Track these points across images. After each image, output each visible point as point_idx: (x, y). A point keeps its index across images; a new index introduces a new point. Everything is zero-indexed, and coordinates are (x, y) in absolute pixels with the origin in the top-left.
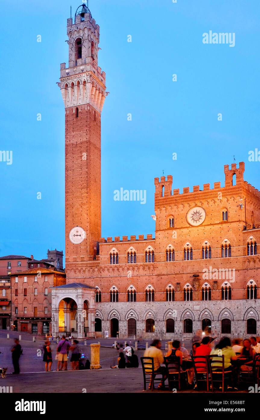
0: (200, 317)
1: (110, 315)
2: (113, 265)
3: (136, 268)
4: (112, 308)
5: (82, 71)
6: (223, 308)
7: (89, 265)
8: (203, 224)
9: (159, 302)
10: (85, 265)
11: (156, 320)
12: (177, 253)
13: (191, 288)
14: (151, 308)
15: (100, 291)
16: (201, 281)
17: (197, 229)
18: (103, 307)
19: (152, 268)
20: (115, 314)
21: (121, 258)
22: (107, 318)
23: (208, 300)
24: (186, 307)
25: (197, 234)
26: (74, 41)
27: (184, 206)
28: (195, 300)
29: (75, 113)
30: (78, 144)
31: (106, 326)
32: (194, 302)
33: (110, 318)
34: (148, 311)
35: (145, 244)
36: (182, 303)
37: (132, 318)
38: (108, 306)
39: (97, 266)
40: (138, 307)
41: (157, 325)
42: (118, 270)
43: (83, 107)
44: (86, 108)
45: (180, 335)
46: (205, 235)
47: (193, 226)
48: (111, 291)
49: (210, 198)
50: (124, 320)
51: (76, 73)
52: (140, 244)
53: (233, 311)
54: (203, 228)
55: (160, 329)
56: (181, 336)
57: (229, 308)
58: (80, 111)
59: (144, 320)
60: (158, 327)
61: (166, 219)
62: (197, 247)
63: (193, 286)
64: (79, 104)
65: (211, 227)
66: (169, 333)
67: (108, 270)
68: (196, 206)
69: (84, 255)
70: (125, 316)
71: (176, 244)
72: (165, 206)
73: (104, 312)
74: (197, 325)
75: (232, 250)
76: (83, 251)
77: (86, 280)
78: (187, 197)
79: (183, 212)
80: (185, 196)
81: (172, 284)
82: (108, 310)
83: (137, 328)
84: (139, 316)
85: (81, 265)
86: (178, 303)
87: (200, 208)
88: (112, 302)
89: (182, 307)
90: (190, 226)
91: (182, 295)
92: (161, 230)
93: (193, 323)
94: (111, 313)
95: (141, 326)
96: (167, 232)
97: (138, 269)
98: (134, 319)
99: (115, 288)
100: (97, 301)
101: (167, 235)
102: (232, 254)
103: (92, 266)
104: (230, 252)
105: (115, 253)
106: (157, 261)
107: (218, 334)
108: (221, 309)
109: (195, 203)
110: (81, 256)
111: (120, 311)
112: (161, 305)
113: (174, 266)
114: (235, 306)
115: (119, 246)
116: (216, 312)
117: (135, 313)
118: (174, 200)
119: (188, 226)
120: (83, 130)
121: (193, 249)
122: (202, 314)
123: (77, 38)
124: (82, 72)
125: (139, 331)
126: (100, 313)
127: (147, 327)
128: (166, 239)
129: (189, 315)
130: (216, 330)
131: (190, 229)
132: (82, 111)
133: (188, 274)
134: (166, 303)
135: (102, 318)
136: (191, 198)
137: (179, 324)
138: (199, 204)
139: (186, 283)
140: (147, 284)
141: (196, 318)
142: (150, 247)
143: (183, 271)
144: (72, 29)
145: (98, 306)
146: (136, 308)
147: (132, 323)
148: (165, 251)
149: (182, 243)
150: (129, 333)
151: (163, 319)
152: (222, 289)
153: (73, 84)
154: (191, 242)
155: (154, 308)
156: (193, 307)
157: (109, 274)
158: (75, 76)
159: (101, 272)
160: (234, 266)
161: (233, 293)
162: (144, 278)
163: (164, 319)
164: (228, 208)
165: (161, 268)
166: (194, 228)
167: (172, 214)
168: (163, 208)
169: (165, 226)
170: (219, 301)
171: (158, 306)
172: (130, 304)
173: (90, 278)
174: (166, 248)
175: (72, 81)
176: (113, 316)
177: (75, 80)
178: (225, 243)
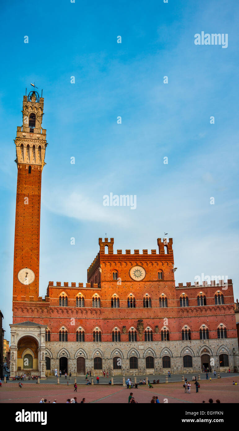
0: (145, 355)
1: (59, 354)
2: (63, 308)
3: (84, 312)
4: (61, 347)
5: (39, 138)
6: (164, 347)
7: (38, 305)
8: (144, 280)
9: (106, 343)
10: (34, 305)
11: (104, 358)
12: (121, 301)
13: (135, 331)
14: (99, 348)
15: (49, 331)
16: (144, 325)
17: (139, 283)
18: (52, 346)
19: (99, 312)
20: (64, 353)
21: (70, 302)
22: (56, 356)
23: (150, 341)
24: (132, 346)
25: (139, 288)
26: (29, 114)
27: (127, 264)
28: (139, 341)
29: (28, 169)
30: (30, 196)
31: (55, 364)
32: (139, 343)
33: (59, 357)
34: (96, 350)
35: (92, 291)
36: (128, 343)
37: (81, 356)
38: (58, 345)
39: (47, 307)
40: (86, 346)
41: (105, 363)
42: (67, 312)
43: (36, 166)
44: (39, 168)
45: (127, 370)
46: (146, 289)
47: (135, 281)
48: (60, 331)
49: (148, 260)
50: (74, 358)
51: (33, 138)
52: (87, 291)
53: (172, 350)
54: (144, 283)
55: (108, 366)
56: (128, 372)
57: (168, 348)
58: (33, 169)
59: (92, 358)
60: (106, 364)
61: (111, 273)
62: (139, 298)
63: (137, 329)
64: (32, 164)
65: (150, 283)
66: (116, 370)
67: (58, 312)
68: (137, 265)
69: (34, 296)
70: (74, 355)
71: (121, 294)
72: (110, 262)
73: (53, 350)
74: (142, 362)
75: (168, 302)
76: (32, 291)
77: (35, 319)
78: (129, 257)
79: (126, 269)
80: (127, 256)
81: (118, 327)
82: (57, 349)
83: (87, 366)
84: (88, 355)
85: (30, 305)
86: (124, 343)
87: (140, 267)
88: (61, 341)
89: (128, 347)
90: (133, 281)
91: (127, 337)
92: (106, 281)
93: (139, 360)
94: (60, 352)
95: (89, 364)
96: (112, 283)
97: (87, 312)
98: (83, 358)
99: (64, 328)
100: (46, 340)
101: (111, 285)
102: (169, 305)
103: (41, 307)
104: (167, 304)
105: (65, 297)
106: (104, 307)
107: (161, 369)
108: (162, 349)
109: (136, 263)
110: (30, 297)
111: (69, 350)
112: (108, 345)
113: (119, 311)
114: (173, 346)
115: (68, 290)
116: (157, 351)
117: (84, 352)
118: (118, 258)
119: (131, 280)
120: (35, 185)
121: (136, 298)
122: (146, 352)
123: (31, 112)
124: (37, 139)
125: (88, 368)
126: (49, 352)
127: (95, 364)
128: (112, 289)
129: (134, 353)
130: (158, 365)
131: (132, 283)
132: (35, 170)
133: (133, 320)
134: (113, 343)
135: (51, 356)
136: (133, 258)
137: (126, 362)
138: (140, 264)
139: (131, 326)
140: (94, 326)
141: (141, 356)
142: (96, 294)
143: (128, 316)
144: (28, 104)
145: (47, 345)
146: (85, 348)
147: (81, 362)
148: (110, 299)
149: (126, 293)
150: (77, 371)
151: (110, 358)
152: (162, 332)
153: (28, 146)
154: (133, 293)
155: (101, 348)
156: (138, 347)
157: (59, 315)
158: (31, 140)
159: (50, 313)
160: (170, 314)
161: (171, 335)
162: (92, 321)
163: (112, 357)
164: (164, 270)
165: (108, 313)
166: (136, 282)
167: (116, 269)
168: (108, 263)
169: (110, 278)
170: (160, 342)
171: (106, 346)
172: (79, 344)
173: (39, 318)
174: (111, 296)
175: (28, 143)
176: (62, 354)
177: (31, 143)
178: (162, 296)
